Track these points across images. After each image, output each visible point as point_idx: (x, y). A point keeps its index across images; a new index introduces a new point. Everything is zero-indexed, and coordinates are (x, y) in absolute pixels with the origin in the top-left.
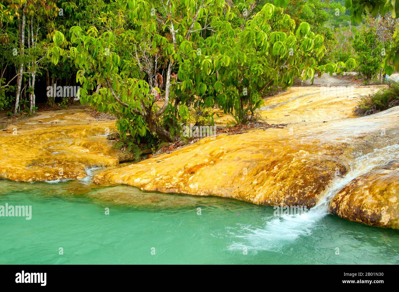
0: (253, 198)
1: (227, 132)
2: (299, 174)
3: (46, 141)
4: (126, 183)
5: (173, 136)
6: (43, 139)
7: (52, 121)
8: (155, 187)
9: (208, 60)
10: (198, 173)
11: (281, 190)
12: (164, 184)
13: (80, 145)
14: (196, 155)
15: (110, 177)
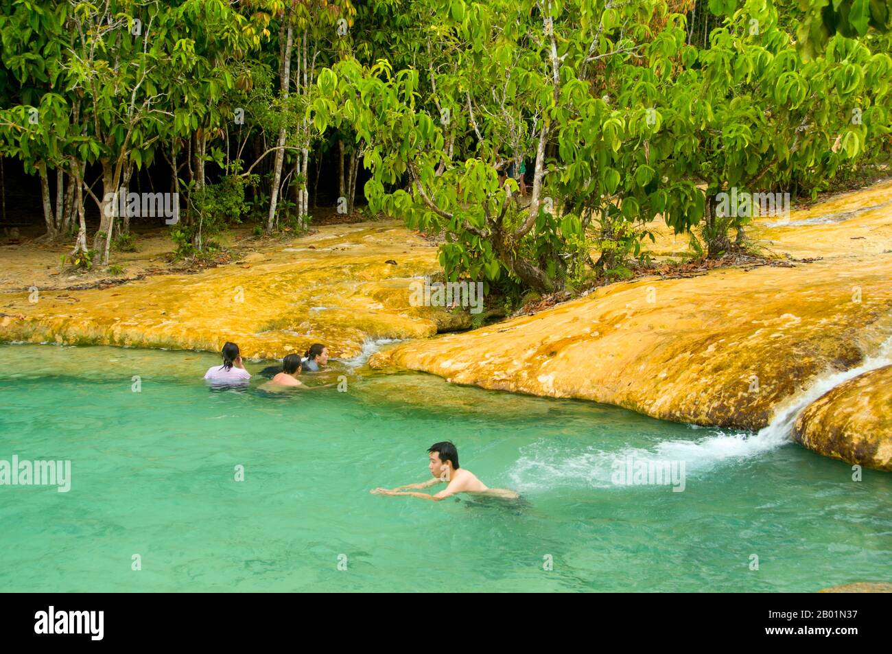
0: (649, 405)
1: (662, 273)
2: (752, 362)
3: (308, 285)
4: (426, 369)
5: (552, 279)
6: (304, 281)
7: (334, 247)
8: (473, 378)
9: (616, 119)
10: (561, 355)
11: (705, 391)
12: (490, 373)
13: (369, 295)
14: (576, 319)
15: (400, 357)
